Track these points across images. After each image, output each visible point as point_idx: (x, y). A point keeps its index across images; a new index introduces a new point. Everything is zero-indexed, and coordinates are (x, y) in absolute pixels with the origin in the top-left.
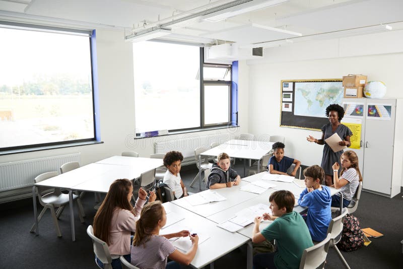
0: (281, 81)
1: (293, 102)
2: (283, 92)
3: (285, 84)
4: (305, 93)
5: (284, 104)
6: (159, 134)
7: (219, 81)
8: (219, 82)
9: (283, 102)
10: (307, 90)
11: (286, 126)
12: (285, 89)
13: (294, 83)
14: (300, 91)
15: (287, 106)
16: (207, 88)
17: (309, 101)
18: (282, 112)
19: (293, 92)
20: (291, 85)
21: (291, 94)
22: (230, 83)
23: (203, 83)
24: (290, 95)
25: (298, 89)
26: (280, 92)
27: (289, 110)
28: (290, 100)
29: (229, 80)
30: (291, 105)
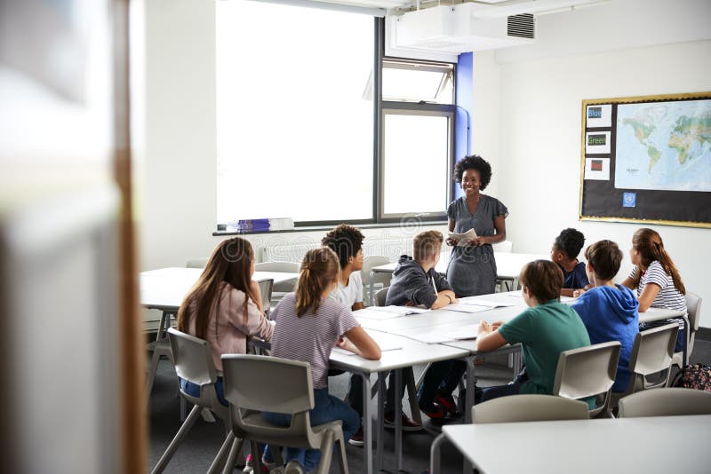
0: (583, 101)
1: (612, 156)
2: (587, 130)
3: (593, 109)
4: (643, 131)
5: (589, 161)
6: (271, 229)
7: (422, 103)
8: (423, 107)
9: (587, 156)
10: (646, 124)
11: (593, 219)
12: (592, 123)
13: (615, 106)
14: (629, 126)
15: (597, 167)
16: (392, 120)
17: (653, 152)
18: (585, 182)
19: (613, 129)
20: (607, 111)
21: (608, 134)
22: (451, 111)
23: (382, 106)
24: (604, 136)
25: (627, 121)
26: (579, 129)
27: (604, 175)
28: (606, 149)
29: (449, 102)
30: (606, 162)
